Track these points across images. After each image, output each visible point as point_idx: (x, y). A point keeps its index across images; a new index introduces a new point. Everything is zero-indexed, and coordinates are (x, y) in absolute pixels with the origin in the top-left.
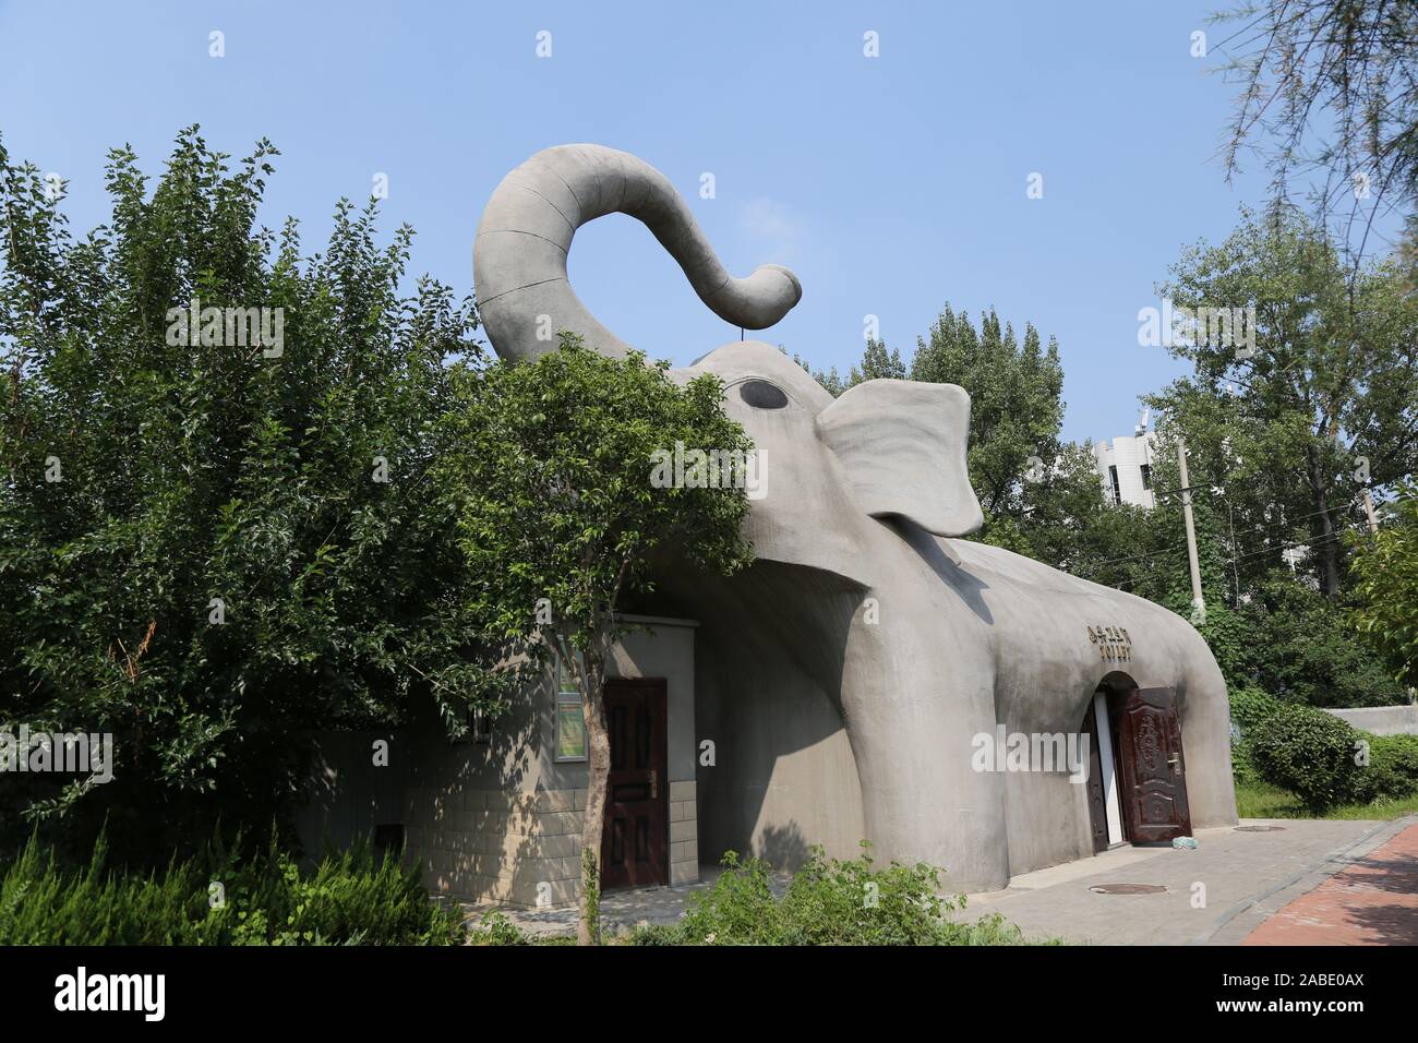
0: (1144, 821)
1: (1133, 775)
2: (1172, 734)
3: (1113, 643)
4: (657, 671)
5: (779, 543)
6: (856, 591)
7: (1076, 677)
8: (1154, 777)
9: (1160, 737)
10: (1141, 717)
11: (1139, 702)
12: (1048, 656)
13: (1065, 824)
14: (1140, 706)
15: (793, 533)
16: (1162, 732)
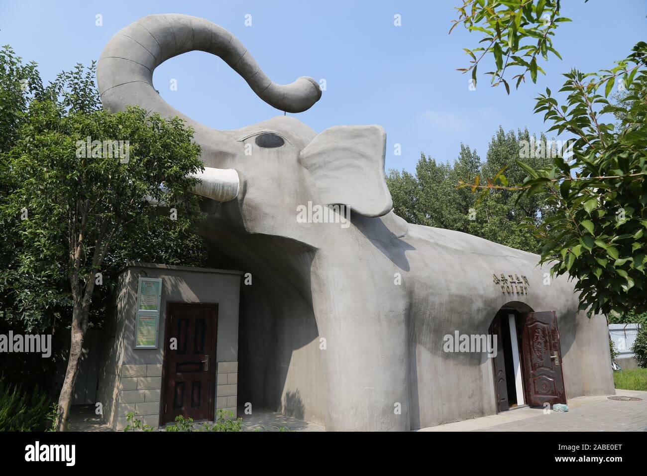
0: (536, 393)
1: (530, 364)
2: (554, 340)
3: (513, 284)
4: (210, 298)
5: (265, 223)
6: (308, 251)
7: (479, 304)
8: (543, 366)
9: (546, 342)
10: (534, 330)
11: (533, 321)
12: (454, 291)
13: (472, 395)
14: (534, 322)
15: (273, 217)
16: (547, 338)
